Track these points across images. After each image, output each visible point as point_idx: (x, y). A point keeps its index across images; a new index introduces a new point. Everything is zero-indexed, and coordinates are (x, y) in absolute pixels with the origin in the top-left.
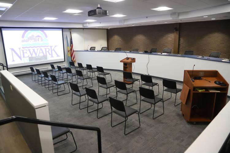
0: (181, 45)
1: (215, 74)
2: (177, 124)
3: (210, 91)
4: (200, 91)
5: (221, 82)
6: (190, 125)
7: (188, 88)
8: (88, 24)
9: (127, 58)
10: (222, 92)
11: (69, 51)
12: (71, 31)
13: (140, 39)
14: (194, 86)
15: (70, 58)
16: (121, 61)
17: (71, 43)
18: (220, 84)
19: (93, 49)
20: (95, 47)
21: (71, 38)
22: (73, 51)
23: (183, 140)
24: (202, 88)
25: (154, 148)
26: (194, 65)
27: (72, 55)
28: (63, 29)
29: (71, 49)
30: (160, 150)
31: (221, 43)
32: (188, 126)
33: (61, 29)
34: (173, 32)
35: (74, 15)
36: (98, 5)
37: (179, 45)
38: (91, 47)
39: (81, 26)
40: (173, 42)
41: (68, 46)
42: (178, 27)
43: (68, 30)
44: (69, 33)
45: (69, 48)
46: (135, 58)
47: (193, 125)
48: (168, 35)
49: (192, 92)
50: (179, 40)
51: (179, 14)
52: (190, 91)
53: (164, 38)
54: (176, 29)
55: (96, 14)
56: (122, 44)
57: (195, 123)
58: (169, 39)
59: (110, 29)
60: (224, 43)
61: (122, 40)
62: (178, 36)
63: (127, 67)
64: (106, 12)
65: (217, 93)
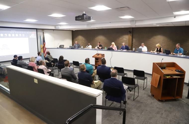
0: (134, 44)
1: (173, 65)
2: (152, 102)
3: (174, 77)
4: (168, 77)
5: (180, 70)
6: (161, 103)
7: (159, 76)
8: (59, 26)
9: (97, 54)
10: (181, 77)
11: (42, 49)
12: (44, 31)
13: (101, 39)
14: (164, 74)
15: (43, 54)
16: (93, 57)
17: (44, 41)
18: (179, 71)
19: (61, 47)
20: (64, 45)
21: (44, 37)
22: (46, 48)
23: (162, 114)
24: (168, 75)
25: (146, 122)
26: (163, 59)
27: (45, 52)
28: (37, 30)
29: (44, 47)
30: (151, 123)
31: (162, 43)
32: (160, 103)
33: (36, 30)
34: (128, 34)
35: (55, 18)
36: (83, 12)
37: (132, 44)
38: (60, 46)
39: (53, 28)
40: (128, 42)
41: (42, 44)
42: (131, 30)
43: (41, 30)
44: (42, 33)
45: (42, 46)
46: (104, 54)
47: (163, 103)
48: (123, 36)
49: (162, 78)
50: (132, 40)
51: (136, 21)
52: (160, 77)
53: (121, 38)
54: (130, 32)
55: (84, 19)
56: (85, 43)
57: (164, 101)
58: (124, 39)
59: (75, 30)
60: (164, 43)
61: (85, 40)
62: (131, 37)
63: (98, 61)
64: (90, 17)
65: (179, 78)
